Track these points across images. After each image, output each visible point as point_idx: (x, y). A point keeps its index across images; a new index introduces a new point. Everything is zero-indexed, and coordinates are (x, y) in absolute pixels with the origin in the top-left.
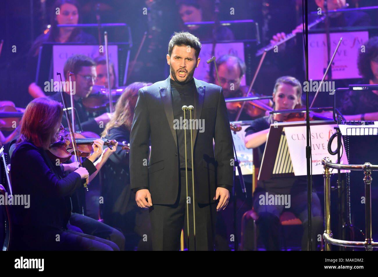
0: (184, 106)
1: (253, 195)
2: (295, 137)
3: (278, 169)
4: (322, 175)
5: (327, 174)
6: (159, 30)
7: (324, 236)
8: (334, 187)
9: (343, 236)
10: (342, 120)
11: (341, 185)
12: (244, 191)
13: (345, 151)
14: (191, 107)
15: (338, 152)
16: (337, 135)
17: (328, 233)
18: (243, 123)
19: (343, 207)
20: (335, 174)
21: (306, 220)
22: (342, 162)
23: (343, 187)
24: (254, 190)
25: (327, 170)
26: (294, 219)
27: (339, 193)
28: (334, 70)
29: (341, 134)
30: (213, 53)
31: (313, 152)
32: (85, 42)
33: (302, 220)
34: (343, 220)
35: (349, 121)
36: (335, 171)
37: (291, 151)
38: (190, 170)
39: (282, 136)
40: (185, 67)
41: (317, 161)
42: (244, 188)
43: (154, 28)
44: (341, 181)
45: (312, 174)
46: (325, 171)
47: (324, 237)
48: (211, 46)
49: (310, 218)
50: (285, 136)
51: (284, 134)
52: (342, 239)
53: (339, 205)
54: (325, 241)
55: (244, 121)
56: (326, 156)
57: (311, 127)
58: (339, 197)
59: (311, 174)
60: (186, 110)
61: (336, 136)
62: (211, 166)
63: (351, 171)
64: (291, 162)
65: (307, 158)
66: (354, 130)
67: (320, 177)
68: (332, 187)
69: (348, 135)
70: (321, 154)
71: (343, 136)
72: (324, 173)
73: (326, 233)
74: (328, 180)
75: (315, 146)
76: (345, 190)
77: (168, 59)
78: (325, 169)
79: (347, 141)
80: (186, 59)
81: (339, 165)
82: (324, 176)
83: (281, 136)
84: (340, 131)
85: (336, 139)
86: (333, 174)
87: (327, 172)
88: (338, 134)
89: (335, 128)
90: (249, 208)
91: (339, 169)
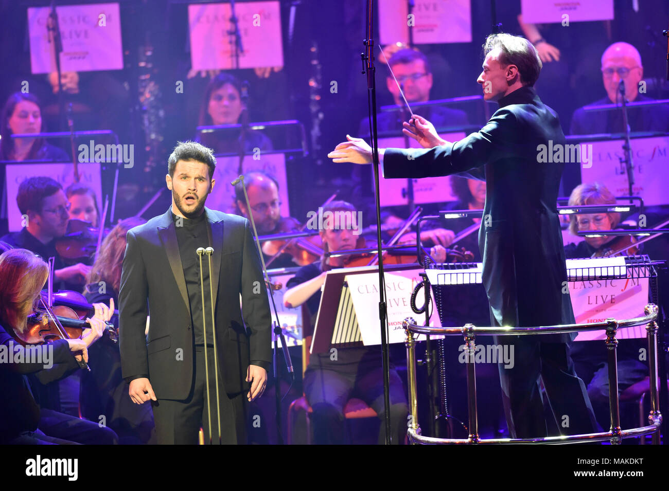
0: (200, 249)
1: (304, 377)
2: (363, 290)
3: (339, 337)
4: (403, 344)
5: (410, 342)
6: (161, 139)
7: (409, 432)
8: (421, 361)
9: (437, 432)
10: (430, 263)
11: (431, 357)
12: (290, 369)
13: (436, 308)
14: (209, 249)
15: (425, 309)
16: (423, 284)
17: (414, 428)
18: (286, 270)
19: (435, 389)
20: (423, 342)
21: (382, 410)
22: (431, 325)
23: (434, 360)
24: (304, 369)
25: (410, 336)
26: (364, 408)
27: (429, 369)
28: (418, 190)
29: (429, 283)
30: (240, 171)
31: (389, 310)
32: (53, 159)
33: (376, 410)
34: (436, 408)
35: (440, 264)
36: (423, 338)
37: (356, 310)
38: (210, 346)
39: (344, 288)
40: (194, 190)
41: (395, 324)
42: (290, 366)
43: (153, 136)
44: (431, 351)
45: (390, 343)
46: (407, 337)
47: (409, 434)
48: (237, 159)
49: (387, 407)
50: (348, 288)
51: (347, 286)
52: (435, 437)
53: (430, 386)
54: (410, 439)
55: (288, 268)
56: (409, 316)
57: (386, 274)
58: (429, 374)
59: (387, 343)
60: (202, 255)
61: (422, 286)
62: (242, 337)
63: (446, 336)
64: (358, 325)
65: (380, 319)
66: (448, 276)
67: (400, 347)
68: (418, 361)
69: (440, 284)
70: (401, 313)
71: (434, 286)
72: (406, 341)
73: (411, 428)
74: (412, 350)
75: (393, 302)
76: (438, 364)
77: (169, 181)
78: (408, 335)
79: (439, 292)
80: (196, 178)
81: (428, 329)
82: (406, 345)
83: (342, 288)
84: (427, 279)
85: (422, 290)
86: (419, 341)
87: (410, 338)
88: (426, 284)
89: (420, 275)
90: (298, 395)
91: (428, 334)
